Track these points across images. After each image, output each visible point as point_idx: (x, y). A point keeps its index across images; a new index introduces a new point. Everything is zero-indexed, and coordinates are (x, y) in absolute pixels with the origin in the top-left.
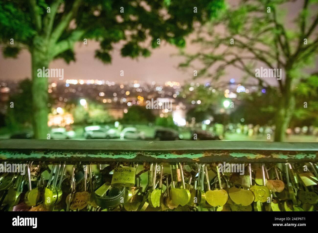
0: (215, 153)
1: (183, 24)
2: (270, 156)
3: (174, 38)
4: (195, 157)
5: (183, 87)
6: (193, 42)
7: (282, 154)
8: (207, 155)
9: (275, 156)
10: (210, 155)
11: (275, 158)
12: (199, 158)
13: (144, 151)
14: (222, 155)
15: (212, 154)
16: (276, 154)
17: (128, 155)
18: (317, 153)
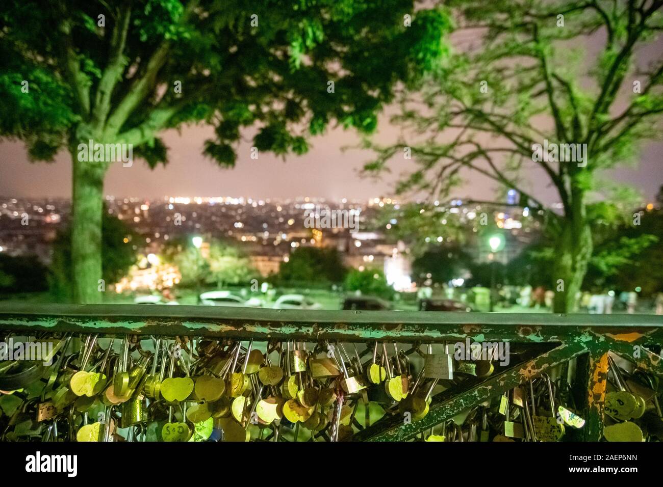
0: (162, 321)
1: (371, 87)
2: (241, 329)
3: (353, 114)
4: (136, 326)
7: (260, 326)
8: (150, 324)
9: (250, 328)
10: (154, 323)
11: (250, 331)
12: (141, 329)
13: (67, 317)
14: (172, 325)
15: (157, 323)
16: (250, 325)
17: (47, 321)
18: (314, 326)
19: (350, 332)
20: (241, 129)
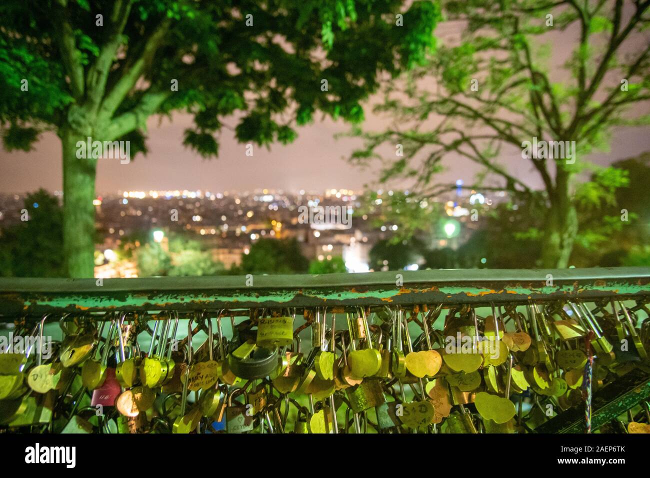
0: (416, 288)
1: (356, 77)
2: (502, 291)
3: (340, 103)
4: (386, 296)
5: (361, 199)
6: (377, 108)
7: (521, 287)
8: (403, 292)
9: (511, 290)
10: (408, 291)
11: (511, 294)
12: (392, 298)
13: (306, 288)
14: (428, 292)
15: (412, 291)
16: (511, 286)
17: (281, 295)
18: (575, 284)
19: (608, 289)
20: (220, 118)
